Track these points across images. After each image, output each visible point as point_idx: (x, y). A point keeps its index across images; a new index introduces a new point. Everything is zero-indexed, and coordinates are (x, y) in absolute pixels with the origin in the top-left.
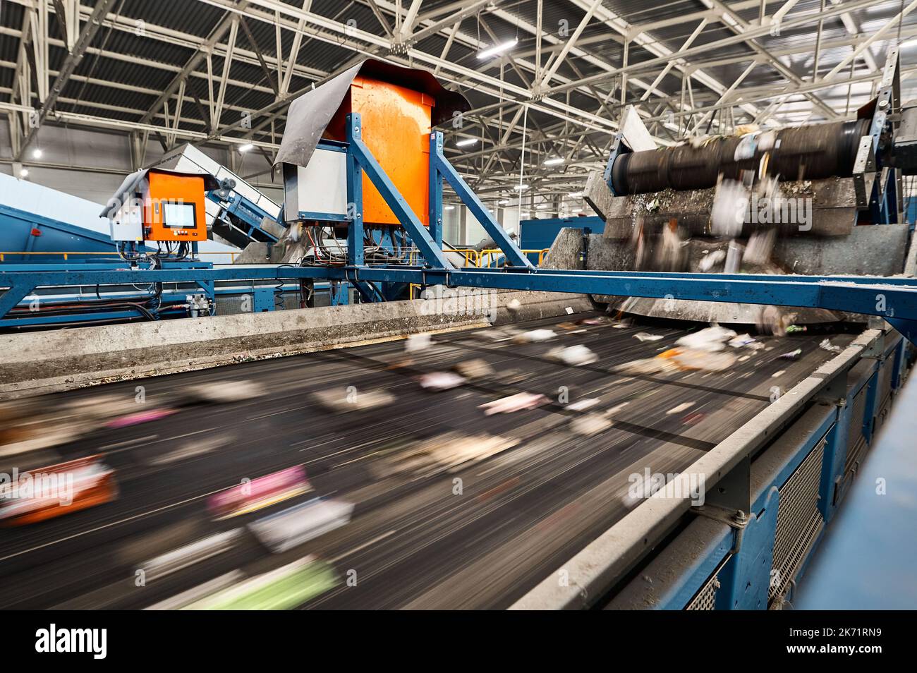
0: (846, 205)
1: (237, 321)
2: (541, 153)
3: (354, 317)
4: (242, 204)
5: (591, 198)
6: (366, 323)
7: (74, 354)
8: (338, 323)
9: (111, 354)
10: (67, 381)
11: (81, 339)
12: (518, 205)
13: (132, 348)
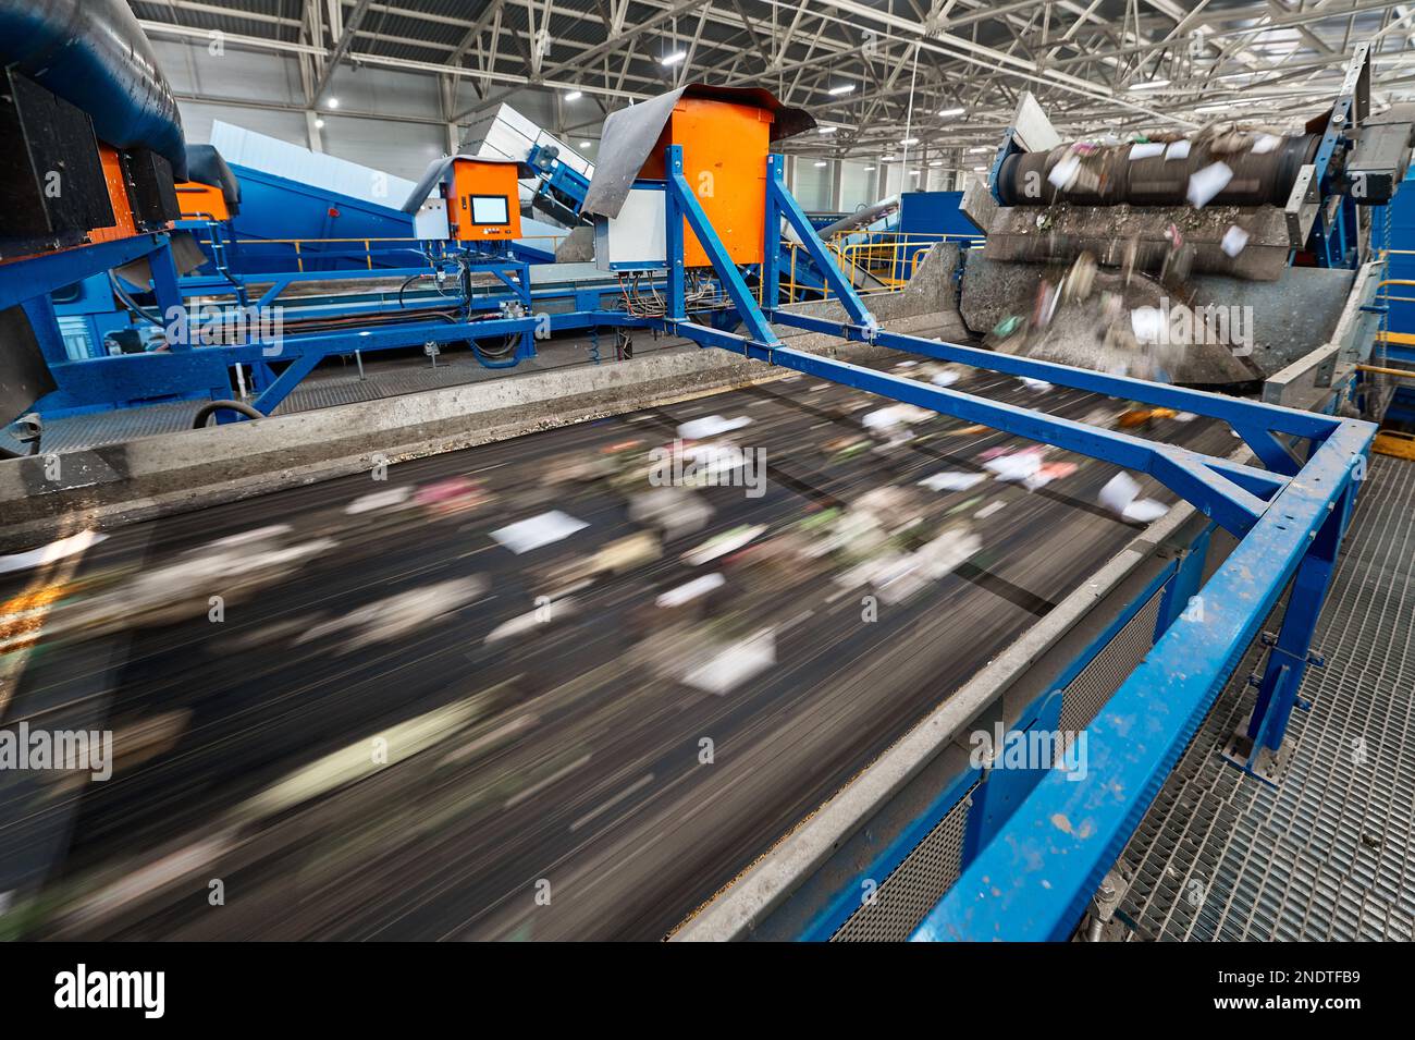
0: (1277, 244)
1: (543, 382)
2: (938, 95)
3: (676, 368)
4: (567, 175)
5: (969, 212)
6: (689, 375)
7: (369, 431)
8: (657, 377)
9: (406, 429)
10: (362, 460)
11: (375, 414)
12: (902, 162)
13: (429, 420)
